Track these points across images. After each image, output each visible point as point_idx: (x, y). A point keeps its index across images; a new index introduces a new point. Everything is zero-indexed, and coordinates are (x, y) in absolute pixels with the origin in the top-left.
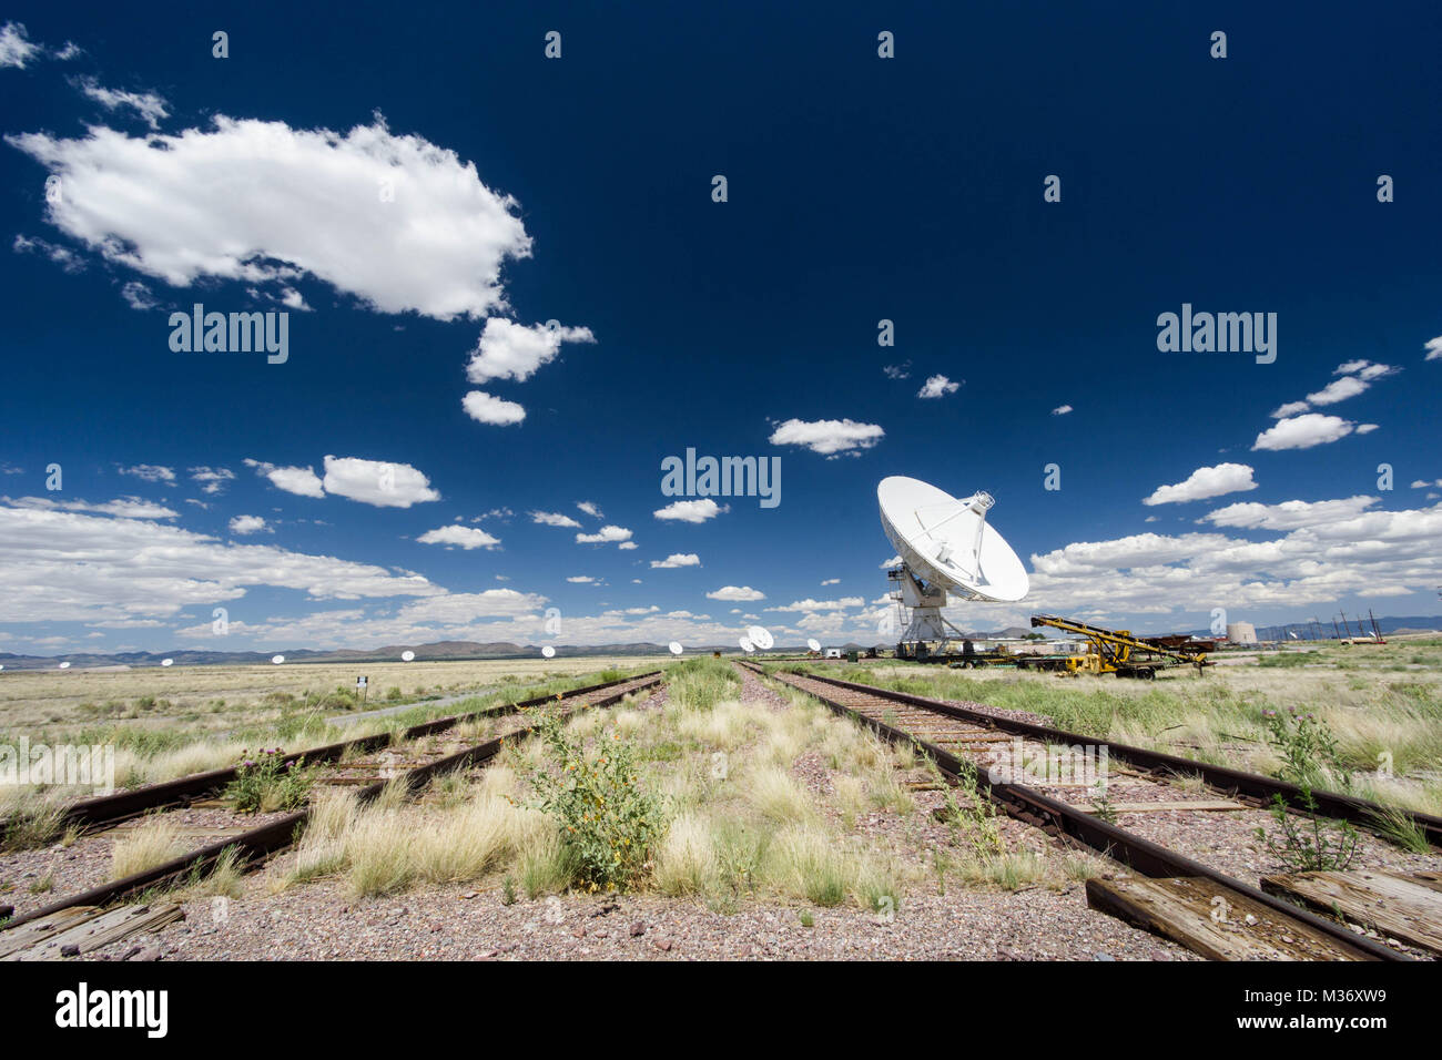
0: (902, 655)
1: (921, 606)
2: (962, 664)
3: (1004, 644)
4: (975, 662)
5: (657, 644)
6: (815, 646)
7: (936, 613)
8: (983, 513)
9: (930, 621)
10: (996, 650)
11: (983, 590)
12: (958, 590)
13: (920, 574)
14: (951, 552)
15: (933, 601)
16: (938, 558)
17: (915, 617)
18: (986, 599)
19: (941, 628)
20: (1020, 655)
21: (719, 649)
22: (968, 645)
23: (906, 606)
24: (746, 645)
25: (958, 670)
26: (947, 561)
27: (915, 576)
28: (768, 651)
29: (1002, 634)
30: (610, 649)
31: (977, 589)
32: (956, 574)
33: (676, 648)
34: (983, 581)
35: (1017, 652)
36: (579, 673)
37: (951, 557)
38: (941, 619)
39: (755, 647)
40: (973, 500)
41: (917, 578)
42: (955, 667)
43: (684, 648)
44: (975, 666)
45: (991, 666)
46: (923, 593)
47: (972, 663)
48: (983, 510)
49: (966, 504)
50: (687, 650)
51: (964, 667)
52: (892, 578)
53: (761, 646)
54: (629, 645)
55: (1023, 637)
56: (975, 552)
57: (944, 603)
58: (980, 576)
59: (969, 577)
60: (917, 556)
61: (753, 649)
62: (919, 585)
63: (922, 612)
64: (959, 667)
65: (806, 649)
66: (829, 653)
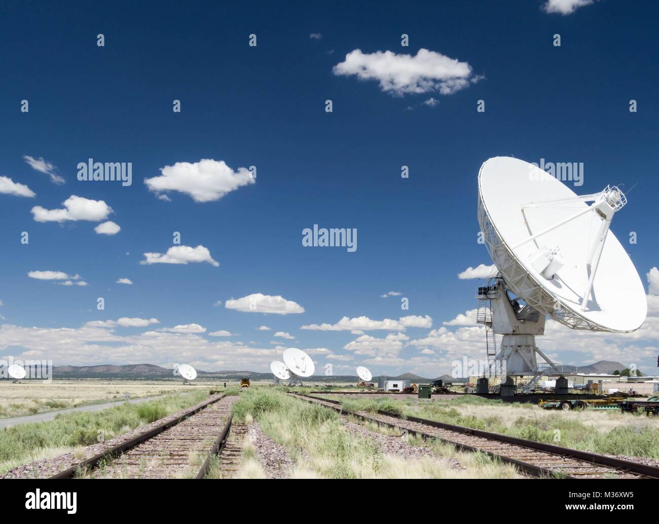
0: (483, 390)
1: (514, 333)
2: (558, 404)
3: (596, 381)
4: (573, 402)
5: (162, 366)
6: (365, 375)
7: (530, 343)
8: (610, 216)
9: (522, 352)
10: (587, 388)
11: (593, 316)
12: (560, 313)
13: (520, 293)
14: (560, 265)
15: (529, 327)
16: (543, 273)
17: (504, 346)
18: (594, 328)
19: (533, 361)
20: (614, 395)
21: (247, 375)
22: (562, 382)
23: (494, 332)
24: (280, 371)
25: (553, 412)
26: (553, 278)
27: (510, 294)
28: (306, 379)
29: (591, 368)
30: (101, 370)
31: (587, 315)
32: (562, 295)
33: (188, 372)
34: (593, 306)
35: (612, 391)
36: (77, 401)
37: (559, 273)
38: (536, 350)
39: (292, 375)
40: (599, 198)
41: (512, 297)
42: (548, 408)
43: (198, 372)
44: (572, 407)
45: (590, 407)
46: (518, 317)
47: (570, 403)
48: (610, 211)
49: (590, 203)
50: (202, 376)
51: (560, 408)
52: (482, 296)
53: (299, 373)
54: (124, 367)
55: (616, 373)
56: (589, 267)
57: (541, 331)
58: (590, 298)
59: (576, 299)
60: (519, 269)
61: (287, 377)
62: (515, 306)
63: (514, 341)
64: (553, 407)
65: (356, 379)
66: (390, 385)
